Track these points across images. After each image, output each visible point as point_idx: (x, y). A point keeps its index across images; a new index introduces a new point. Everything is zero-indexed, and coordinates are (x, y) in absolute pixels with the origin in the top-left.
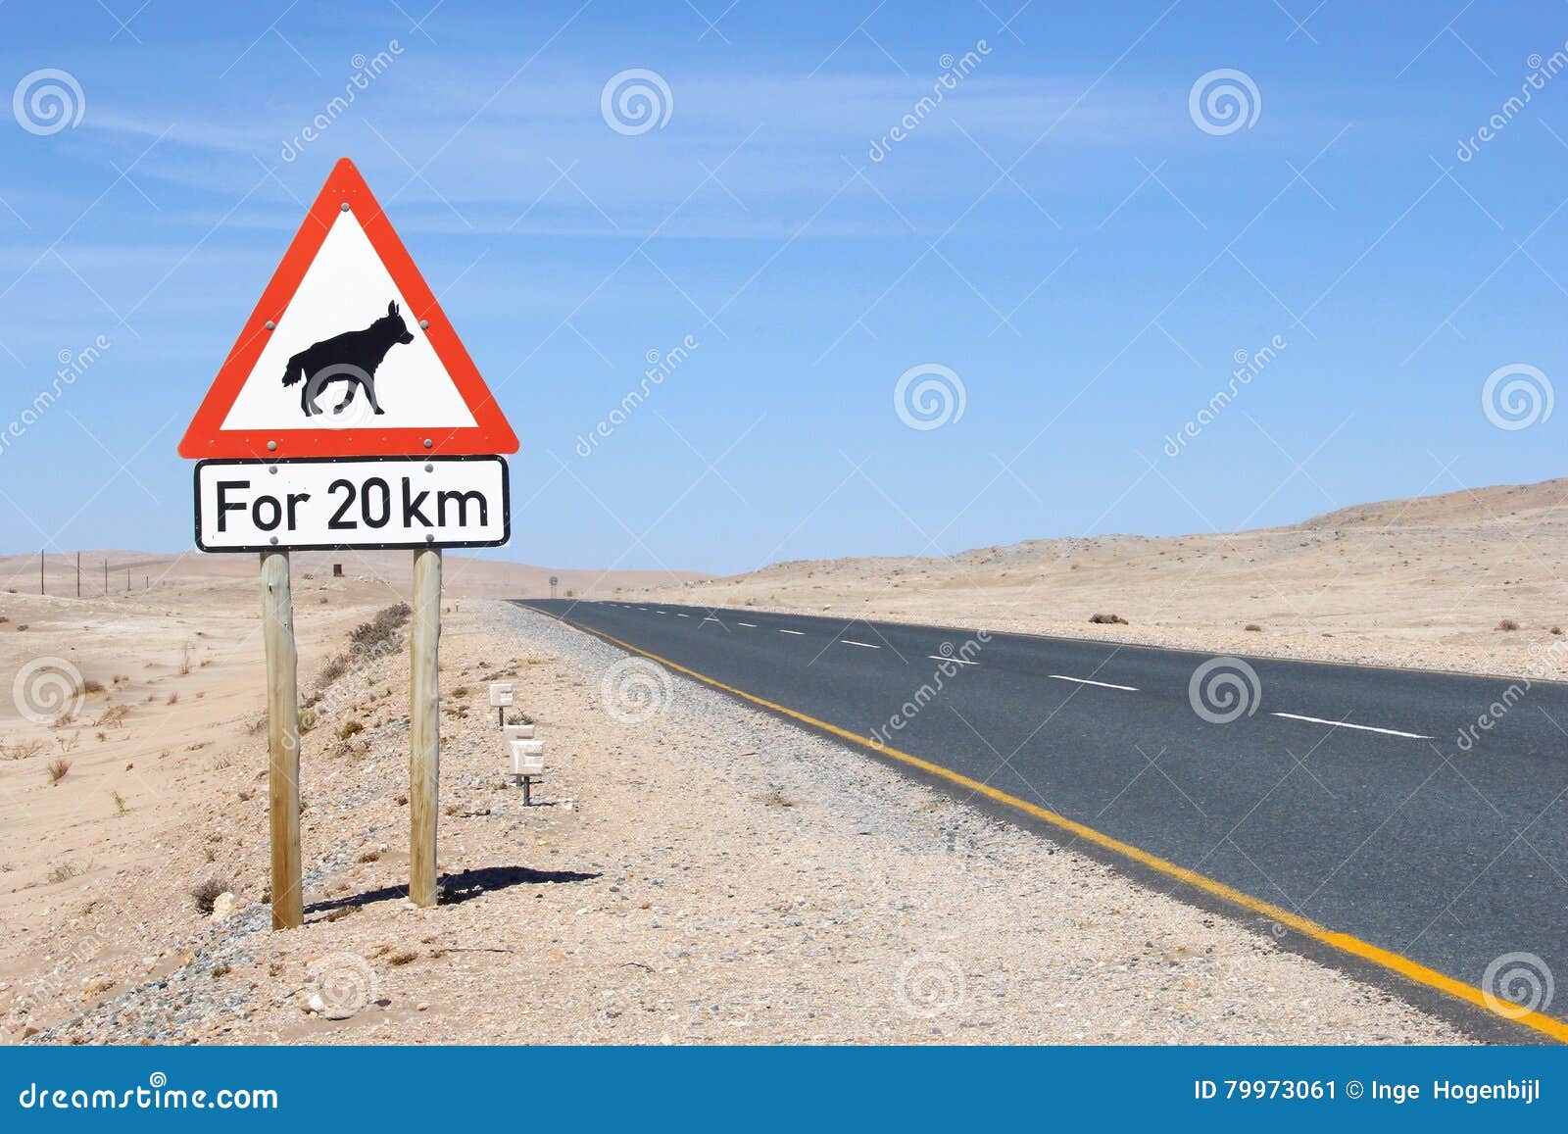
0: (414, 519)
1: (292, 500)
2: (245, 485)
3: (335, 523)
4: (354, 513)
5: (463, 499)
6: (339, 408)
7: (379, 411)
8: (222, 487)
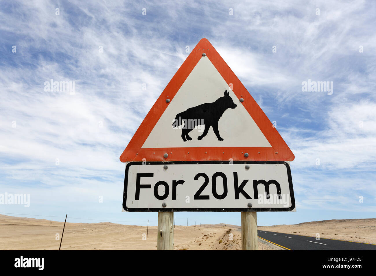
0: (241, 195)
1: (175, 183)
2: (151, 175)
3: (197, 196)
4: (208, 191)
5: (267, 184)
6: (200, 138)
7: (220, 139)
8: (139, 176)
